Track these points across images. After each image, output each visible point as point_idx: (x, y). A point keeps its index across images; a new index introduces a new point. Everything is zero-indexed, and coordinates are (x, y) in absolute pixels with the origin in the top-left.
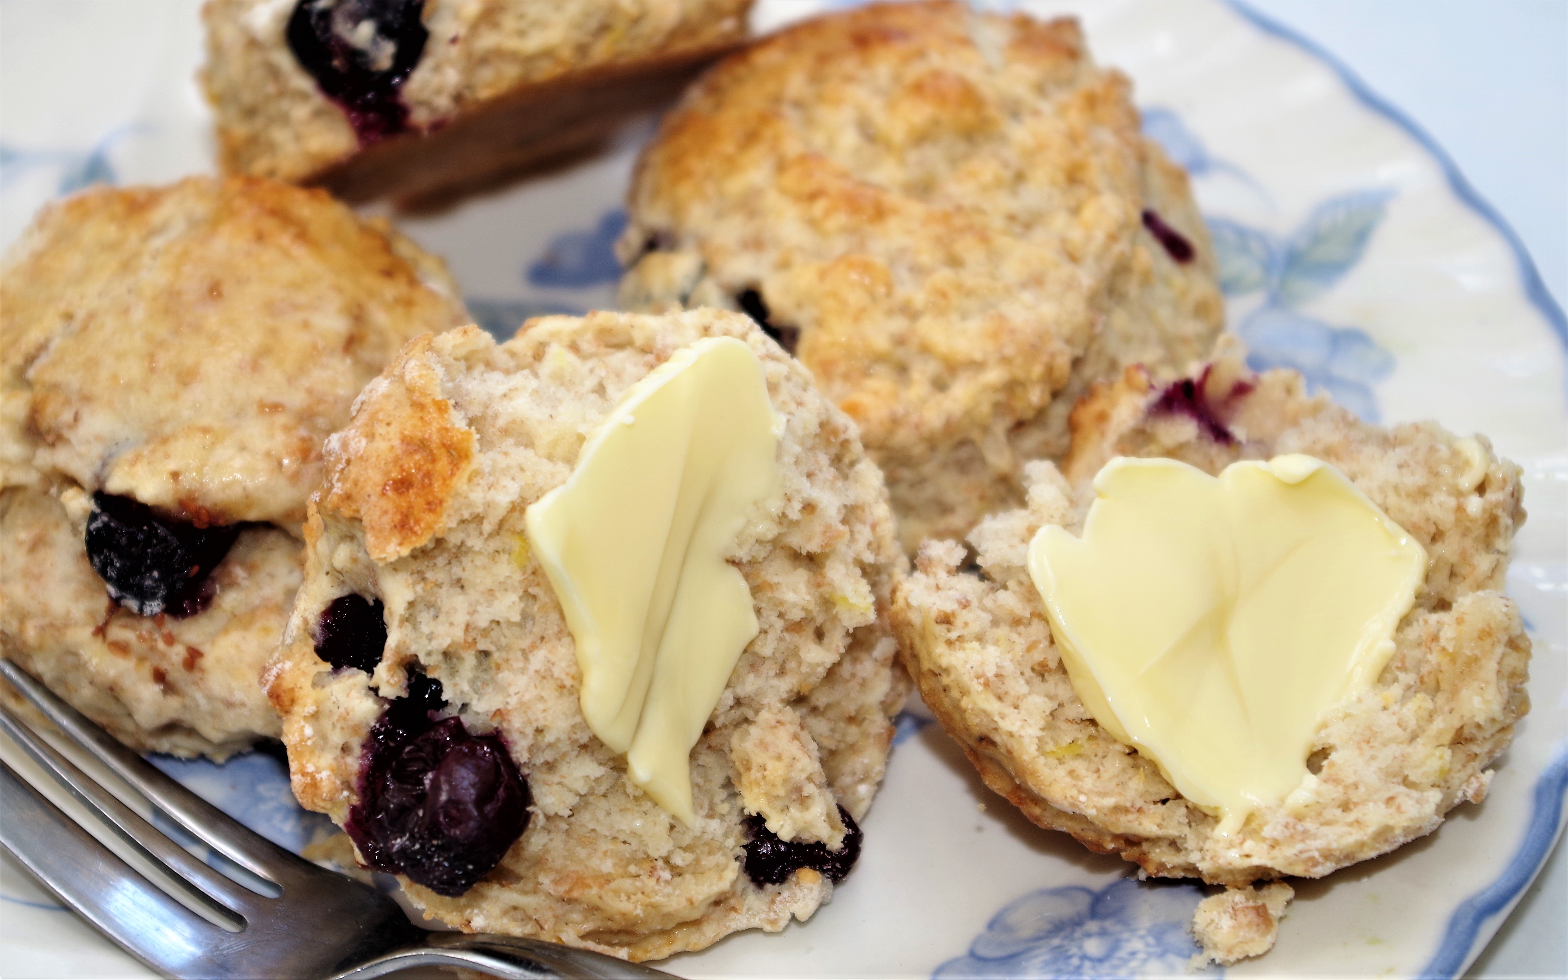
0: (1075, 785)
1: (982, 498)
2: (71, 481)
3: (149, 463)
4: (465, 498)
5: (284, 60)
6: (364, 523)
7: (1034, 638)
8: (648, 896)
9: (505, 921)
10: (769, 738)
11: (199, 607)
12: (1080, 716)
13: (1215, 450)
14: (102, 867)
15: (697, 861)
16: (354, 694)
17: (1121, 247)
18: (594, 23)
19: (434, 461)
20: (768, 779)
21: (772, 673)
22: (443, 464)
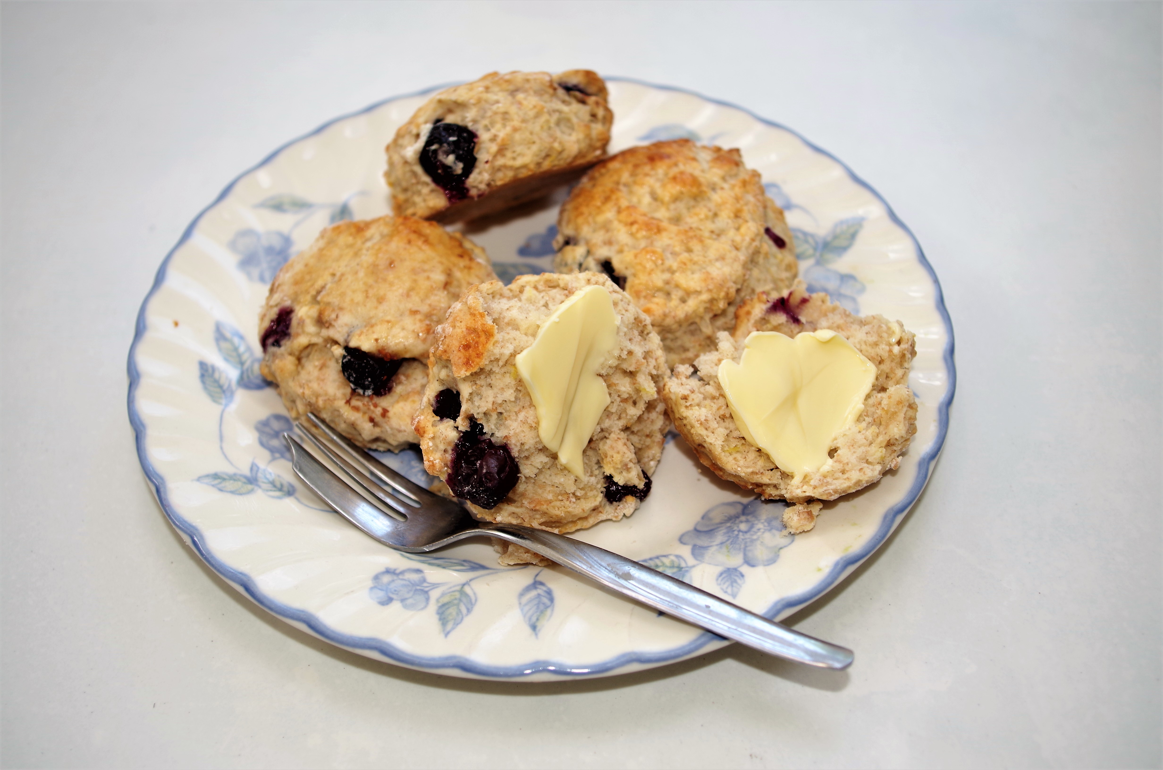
0: (736, 464)
1: (700, 345)
2: (336, 342)
3: (366, 335)
4: (492, 352)
5: (419, 169)
6: (451, 362)
7: (720, 405)
8: (566, 508)
9: (510, 518)
10: (614, 445)
11: (387, 392)
12: (738, 436)
13: (794, 327)
14: (350, 495)
15: (586, 494)
16: (448, 429)
17: (757, 243)
18: (543, 154)
19: (479, 337)
20: (614, 461)
21: (616, 419)
22: (483, 339)
